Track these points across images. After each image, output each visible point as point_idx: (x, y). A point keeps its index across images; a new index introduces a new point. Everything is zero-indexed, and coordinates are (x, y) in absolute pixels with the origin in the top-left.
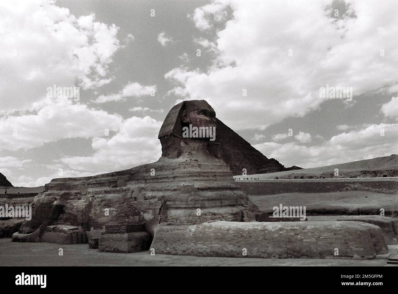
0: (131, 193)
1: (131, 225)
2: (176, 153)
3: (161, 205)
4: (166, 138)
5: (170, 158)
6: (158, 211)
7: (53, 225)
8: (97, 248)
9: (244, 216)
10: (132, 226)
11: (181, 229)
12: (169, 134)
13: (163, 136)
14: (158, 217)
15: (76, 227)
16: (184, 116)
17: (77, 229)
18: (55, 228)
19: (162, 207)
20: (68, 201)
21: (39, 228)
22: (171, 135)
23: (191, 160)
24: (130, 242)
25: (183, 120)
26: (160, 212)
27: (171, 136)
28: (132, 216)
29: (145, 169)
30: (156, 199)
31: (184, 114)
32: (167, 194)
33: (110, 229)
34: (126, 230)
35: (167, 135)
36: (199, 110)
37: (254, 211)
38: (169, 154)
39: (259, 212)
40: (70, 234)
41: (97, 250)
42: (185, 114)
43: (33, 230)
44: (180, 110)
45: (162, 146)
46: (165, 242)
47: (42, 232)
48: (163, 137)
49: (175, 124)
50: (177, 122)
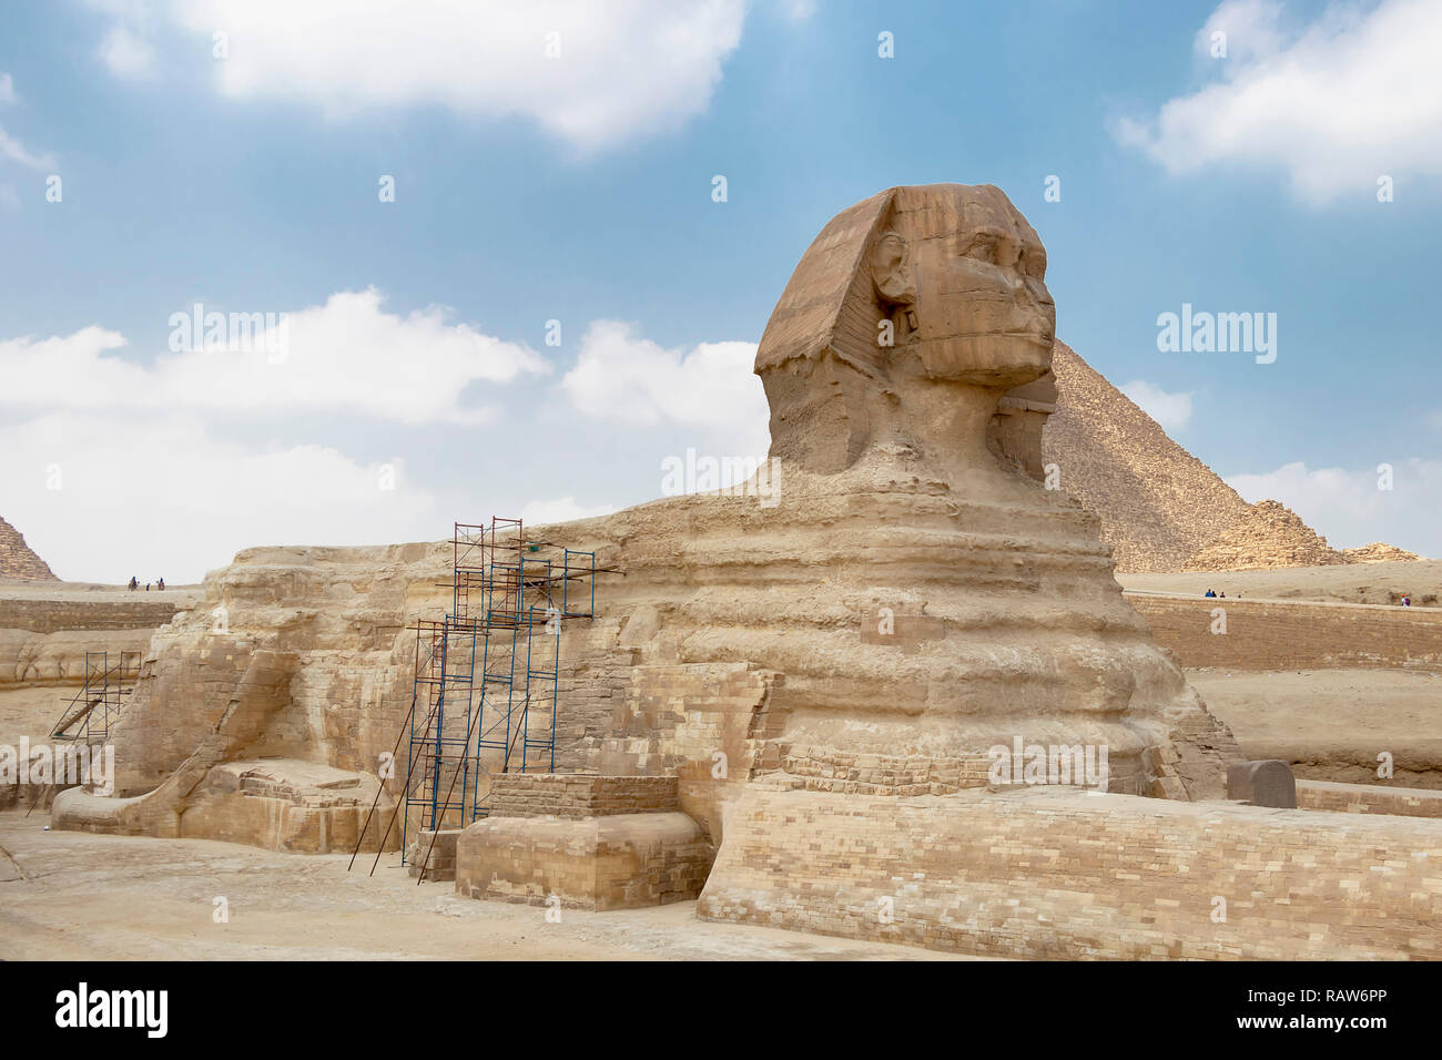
0: (617, 629)
1: (612, 782)
2: (841, 444)
3: (761, 692)
4: (793, 368)
5: (811, 470)
6: (745, 718)
7: (241, 759)
8: (452, 876)
9: (1164, 767)
10: (617, 784)
11: (857, 814)
12: (810, 351)
13: (778, 360)
14: (748, 747)
15: (352, 776)
16: (886, 263)
17: (355, 782)
18: (251, 774)
19: (764, 699)
20: (314, 653)
21: (178, 772)
22: (823, 354)
23: (916, 481)
24: (604, 861)
25: (884, 284)
26: (753, 725)
27: (822, 359)
28: (615, 734)
29: (687, 514)
30: (739, 667)
31: (887, 253)
32: (795, 639)
33: (512, 791)
34: (588, 803)
35: (803, 356)
36: (963, 237)
37: (1211, 748)
38: (805, 451)
39: (1237, 751)
40: (322, 805)
41: (451, 886)
42: (897, 254)
43: (149, 782)
44: (871, 234)
45: (772, 410)
46: (777, 870)
47: (190, 794)
48: (778, 363)
49: (843, 305)
50: (854, 289)
